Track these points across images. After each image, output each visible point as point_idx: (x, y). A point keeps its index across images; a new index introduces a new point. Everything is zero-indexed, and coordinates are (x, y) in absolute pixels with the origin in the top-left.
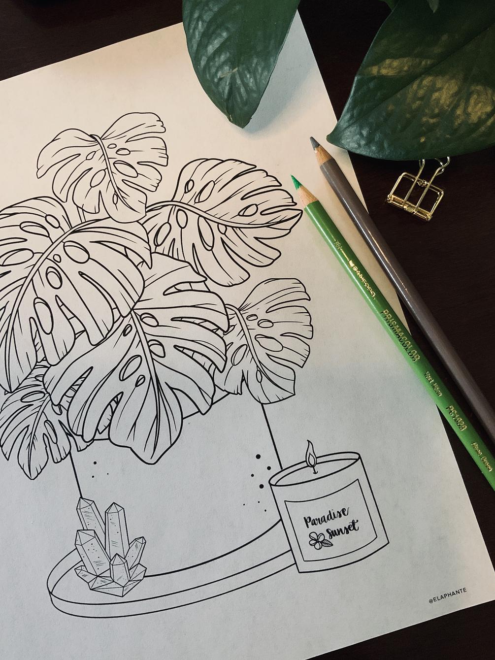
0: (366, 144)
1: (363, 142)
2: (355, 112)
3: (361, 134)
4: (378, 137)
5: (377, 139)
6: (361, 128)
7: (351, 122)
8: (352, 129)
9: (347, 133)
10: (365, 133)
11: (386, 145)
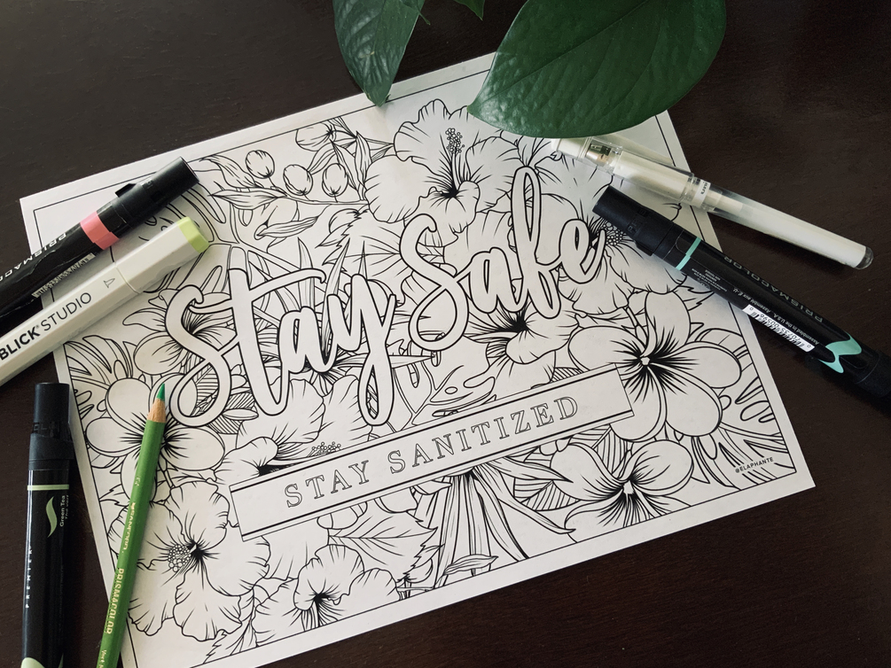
0: (505, 119)
1: (501, 117)
2: (495, 86)
3: (500, 109)
4: (515, 112)
5: (514, 115)
6: (500, 102)
7: (490, 96)
8: (492, 103)
9: (486, 106)
10: (503, 108)
11: (523, 122)
